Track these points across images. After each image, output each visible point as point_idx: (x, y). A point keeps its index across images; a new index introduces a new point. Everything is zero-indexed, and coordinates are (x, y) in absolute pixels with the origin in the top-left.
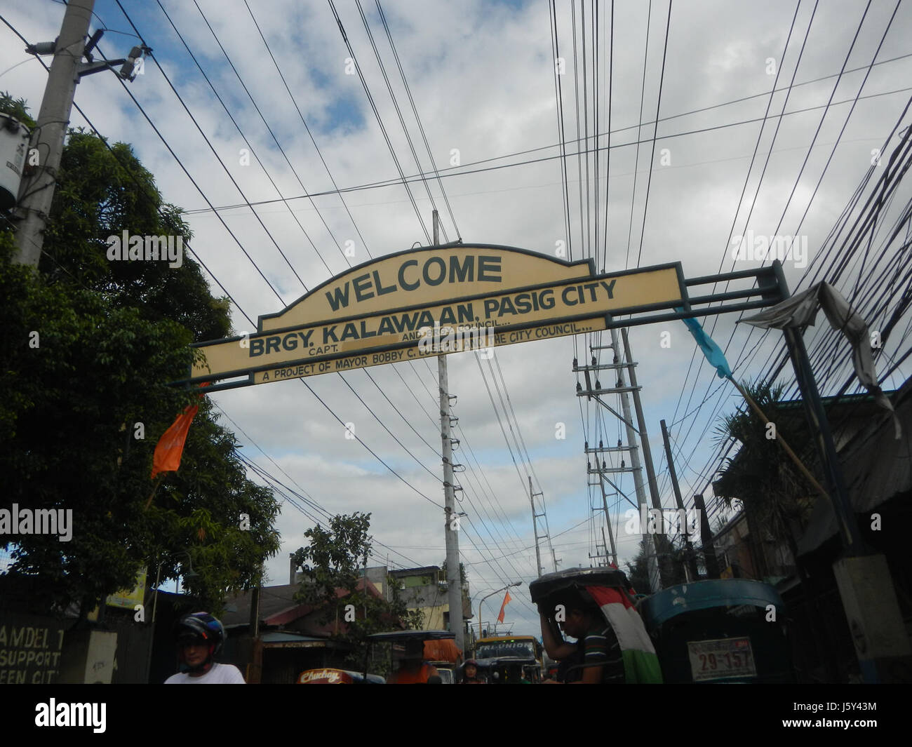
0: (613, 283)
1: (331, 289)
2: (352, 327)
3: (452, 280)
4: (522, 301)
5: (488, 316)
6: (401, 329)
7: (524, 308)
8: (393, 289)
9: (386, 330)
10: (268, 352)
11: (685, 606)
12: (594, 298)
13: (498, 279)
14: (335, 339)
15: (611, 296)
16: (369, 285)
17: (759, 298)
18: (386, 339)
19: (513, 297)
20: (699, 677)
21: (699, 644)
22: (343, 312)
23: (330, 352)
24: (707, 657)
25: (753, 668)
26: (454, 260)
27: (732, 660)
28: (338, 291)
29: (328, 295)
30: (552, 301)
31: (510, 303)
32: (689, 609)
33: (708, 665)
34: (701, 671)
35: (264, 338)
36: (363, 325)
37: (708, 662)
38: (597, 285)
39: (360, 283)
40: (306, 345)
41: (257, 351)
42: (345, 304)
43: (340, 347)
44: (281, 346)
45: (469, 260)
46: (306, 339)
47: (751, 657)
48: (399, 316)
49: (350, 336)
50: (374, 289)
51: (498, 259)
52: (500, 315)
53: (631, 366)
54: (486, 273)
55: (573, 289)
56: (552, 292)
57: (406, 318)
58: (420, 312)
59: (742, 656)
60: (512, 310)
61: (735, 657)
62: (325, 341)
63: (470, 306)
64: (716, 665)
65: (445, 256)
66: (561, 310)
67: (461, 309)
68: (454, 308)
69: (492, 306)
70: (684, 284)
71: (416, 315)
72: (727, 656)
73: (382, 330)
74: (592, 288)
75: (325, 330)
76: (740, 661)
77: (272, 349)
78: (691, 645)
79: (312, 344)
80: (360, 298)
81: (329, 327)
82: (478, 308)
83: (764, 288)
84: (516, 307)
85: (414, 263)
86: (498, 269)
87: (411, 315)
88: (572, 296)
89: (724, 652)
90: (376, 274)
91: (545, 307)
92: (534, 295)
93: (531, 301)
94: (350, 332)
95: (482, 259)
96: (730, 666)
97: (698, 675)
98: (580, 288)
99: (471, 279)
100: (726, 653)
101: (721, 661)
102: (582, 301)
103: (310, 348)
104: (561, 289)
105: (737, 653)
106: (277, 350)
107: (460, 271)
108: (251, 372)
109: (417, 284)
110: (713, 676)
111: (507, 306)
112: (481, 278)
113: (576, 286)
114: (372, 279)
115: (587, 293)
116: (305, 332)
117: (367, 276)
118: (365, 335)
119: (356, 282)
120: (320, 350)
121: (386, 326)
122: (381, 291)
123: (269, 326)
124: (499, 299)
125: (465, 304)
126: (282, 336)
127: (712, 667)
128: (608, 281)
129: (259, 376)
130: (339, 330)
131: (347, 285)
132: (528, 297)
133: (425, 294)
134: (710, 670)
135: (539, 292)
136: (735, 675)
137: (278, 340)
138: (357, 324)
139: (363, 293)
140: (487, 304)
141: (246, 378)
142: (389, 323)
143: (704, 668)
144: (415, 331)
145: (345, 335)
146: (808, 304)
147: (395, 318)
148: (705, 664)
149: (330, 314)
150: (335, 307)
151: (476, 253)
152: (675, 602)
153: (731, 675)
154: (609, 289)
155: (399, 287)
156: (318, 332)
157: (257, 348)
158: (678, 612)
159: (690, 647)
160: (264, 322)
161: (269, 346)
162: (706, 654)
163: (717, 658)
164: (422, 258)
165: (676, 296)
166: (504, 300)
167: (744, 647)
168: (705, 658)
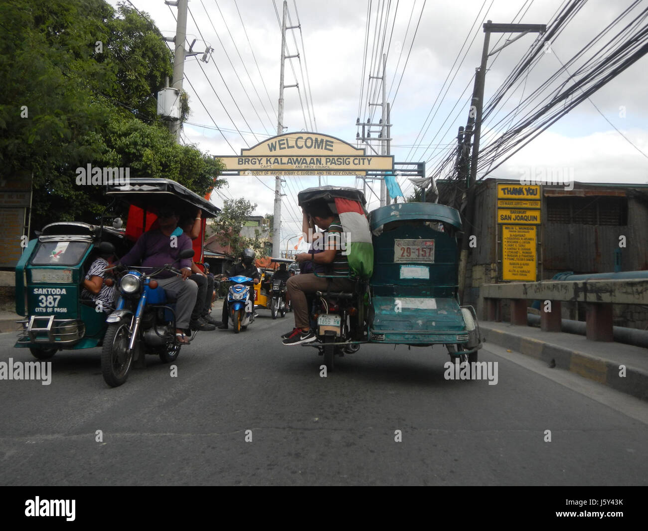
0: (371, 159)
1: (270, 142)
2: (277, 159)
3: (315, 148)
4: (339, 160)
5: (326, 164)
6: (295, 164)
7: (339, 163)
8: (293, 147)
9: (290, 163)
10: (245, 164)
11: (398, 216)
12: (363, 164)
13: (332, 150)
14: (271, 163)
15: (369, 164)
16: (284, 144)
17: (416, 173)
18: (289, 166)
19: (336, 158)
20: (398, 261)
21: (402, 241)
22: (273, 153)
23: (269, 168)
24: (406, 249)
25: (432, 258)
26: (316, 140)
27: (421, 252)
28: (272, 144)
29: (268, 145)
30: (349, 162)
31: (335, 160)
32: (400, 219)
33: (405, 254)
34: (400, 257)
35: (244, 158)
36: (281, 159)
37: (405, 251)
38: (365, 159)
39: (281, 142)
40: (259, 164)
41: (241, 163)
42: (275, 150)
43: (273, 167)
44: (250, 162)
45: (322, 141)
46: (260, 161)
47: (433, 252)
48: (295, 158)
49: (276, 163)
50: (286, 146)
51: (332, 142)
52: (331, 164)
53: (389, 126)
54: (328, 147)
55: (357, 159)
56: (349, 159)
57: (297, 159)
58: (303, 158)
59: (428, 251)
60: (335, 163)
61: (423, 251)
62: (267, 163)
63: (321, 159)
64: (410, 255)
65: (313, 137)
66: (352, 166)
67: (317, 159)
68: (315, 158)
69: (328, 160)
70: (394, 164)
71: (301, 159)
72: (418, 249)
73: (288, 163)
74: (364, 159)
75: (267, 159)
76: (425, 253)
77: (246, 163)
78: (397, 241)
79: (262, 164)
80: (281, 149)
81: (269, 158)
82: (323, 160)
83: (419, 170)
84: (337, 162)
85: (302, 138)
86: (332, 146)
87: (299, 159)
88: (357, 161)
89: (417, 247)
90: (287, 140)
91: (347, 164)
92: (343, 159)
93: (342, 161)
94: (276, 162)
95: (327, 141)
96: (419, 256)
97: (397, 259)
98: (359, 159)
99: (322, 148)
100: (417, 248)
101: (414, 252)
102: (359, 164)
103: (261, 165)
104: (353, 158)
105: (425, 248)
106: (249, 164)
107: (318, 144)
108: (239, 171)
109: (302, 147)
110: (406, 261)
111: (333, 161)
112: (326, 149)
113: (358, 158)
114: (285, 141)
115: (361, 161)
116: (259, 158)
117: (284, 140)
118: (282, 163)
119: (279, 141)
120: (265, 167)
121: (290, 161)
122: (289, 147)
123: (245, 153)
124: (331, 158)
125: (319, 158)
126: (250, 158)
127: (407, 256)
128: (369, 158)
129: (241, 173)
130: (272, 160)
131: (276, 142)
132: (341, 159)
133: (304, 151)
134: (406, 257)
135: (345, 158)
136: (421, 261)
137: (249, 160)
138: (279, 159)
139: (282, 146)
140: (327, 159)
141: (237, 172)
142: (291, 161)
143: (402, 256)
144: (300, 165)
145: (274, 163)
146: (426, 182)
147: (293, 159)
148: (403, 253)
149: (269, 153)
150: (271, 150)
151: (325, 138)
152: (392, 214)
153: (418, 261)
154: (369, 161)
155: (295, 146)
156: (264, 159)
157: (241, 161)
158: (393, 219)
159: (396, 242)
160: (244, 152)
161: (245, 162)
162: (406, 247)
163: (412, 251)
164: (305, 136)
165: (390, 168)
166: (333, 159)
167: (430, 246)
168: (404, 250)
